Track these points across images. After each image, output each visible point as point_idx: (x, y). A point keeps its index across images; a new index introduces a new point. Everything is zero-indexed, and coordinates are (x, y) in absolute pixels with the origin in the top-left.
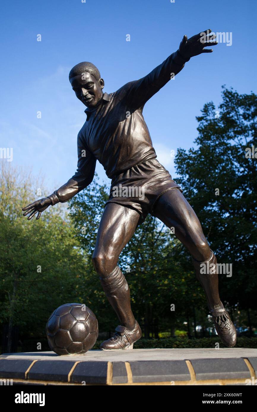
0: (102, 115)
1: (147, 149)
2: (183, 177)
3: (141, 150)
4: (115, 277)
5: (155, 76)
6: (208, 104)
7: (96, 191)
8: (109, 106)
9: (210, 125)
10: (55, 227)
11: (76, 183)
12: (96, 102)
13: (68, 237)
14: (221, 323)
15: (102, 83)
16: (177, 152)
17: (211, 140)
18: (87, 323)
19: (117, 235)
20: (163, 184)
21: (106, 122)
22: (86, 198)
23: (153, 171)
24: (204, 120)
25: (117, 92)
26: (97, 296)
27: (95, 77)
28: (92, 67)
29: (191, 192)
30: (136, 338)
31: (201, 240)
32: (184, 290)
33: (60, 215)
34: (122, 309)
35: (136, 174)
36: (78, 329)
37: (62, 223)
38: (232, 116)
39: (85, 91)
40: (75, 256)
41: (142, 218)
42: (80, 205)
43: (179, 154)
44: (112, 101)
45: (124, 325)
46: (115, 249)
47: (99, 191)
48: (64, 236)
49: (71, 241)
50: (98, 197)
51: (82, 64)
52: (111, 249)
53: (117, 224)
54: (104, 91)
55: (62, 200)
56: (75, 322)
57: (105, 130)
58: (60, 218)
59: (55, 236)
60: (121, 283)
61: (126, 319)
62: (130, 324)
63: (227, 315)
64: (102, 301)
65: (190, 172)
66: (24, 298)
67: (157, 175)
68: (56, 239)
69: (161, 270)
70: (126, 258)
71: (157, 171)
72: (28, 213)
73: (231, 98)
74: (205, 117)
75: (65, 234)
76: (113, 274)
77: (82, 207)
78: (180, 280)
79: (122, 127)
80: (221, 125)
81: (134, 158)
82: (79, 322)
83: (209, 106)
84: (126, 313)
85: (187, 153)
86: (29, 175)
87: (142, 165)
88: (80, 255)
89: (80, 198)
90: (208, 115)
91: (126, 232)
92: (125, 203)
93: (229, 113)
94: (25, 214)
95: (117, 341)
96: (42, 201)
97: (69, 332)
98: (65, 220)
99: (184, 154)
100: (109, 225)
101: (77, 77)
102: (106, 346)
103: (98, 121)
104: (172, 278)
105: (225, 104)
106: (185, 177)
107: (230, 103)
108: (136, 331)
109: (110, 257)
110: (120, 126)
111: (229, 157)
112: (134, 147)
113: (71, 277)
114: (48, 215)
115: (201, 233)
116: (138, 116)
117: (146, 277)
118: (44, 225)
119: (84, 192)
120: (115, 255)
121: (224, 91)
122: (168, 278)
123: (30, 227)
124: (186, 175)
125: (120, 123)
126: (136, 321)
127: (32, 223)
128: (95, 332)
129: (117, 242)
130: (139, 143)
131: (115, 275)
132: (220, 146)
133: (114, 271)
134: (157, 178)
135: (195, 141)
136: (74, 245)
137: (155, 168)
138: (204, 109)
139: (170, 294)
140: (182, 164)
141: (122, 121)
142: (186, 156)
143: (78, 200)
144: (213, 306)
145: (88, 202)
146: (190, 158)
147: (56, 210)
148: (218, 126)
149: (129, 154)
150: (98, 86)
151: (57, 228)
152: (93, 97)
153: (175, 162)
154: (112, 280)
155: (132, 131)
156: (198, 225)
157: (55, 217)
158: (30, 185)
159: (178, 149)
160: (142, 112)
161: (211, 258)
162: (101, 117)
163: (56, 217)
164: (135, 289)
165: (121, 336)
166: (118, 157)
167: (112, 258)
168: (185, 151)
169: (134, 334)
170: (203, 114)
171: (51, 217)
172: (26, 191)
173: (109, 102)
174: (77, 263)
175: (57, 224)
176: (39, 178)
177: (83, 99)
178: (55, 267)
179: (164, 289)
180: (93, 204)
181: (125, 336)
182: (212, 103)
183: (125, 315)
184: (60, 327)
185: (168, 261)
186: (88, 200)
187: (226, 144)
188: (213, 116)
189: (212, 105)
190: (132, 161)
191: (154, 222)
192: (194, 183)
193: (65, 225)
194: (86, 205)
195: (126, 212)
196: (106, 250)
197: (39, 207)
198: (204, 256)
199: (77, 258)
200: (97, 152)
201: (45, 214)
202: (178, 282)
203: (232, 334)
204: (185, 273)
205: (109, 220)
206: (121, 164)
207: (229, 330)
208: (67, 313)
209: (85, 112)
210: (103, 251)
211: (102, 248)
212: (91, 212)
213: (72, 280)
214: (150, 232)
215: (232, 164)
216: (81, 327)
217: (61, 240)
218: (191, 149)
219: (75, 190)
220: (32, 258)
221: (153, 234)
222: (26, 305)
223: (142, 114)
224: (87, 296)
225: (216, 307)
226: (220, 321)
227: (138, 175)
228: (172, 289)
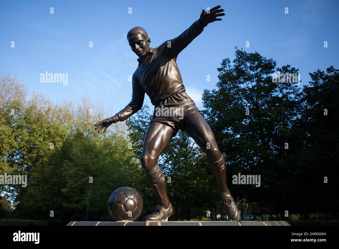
0: (149, 62)
1: (179, 85)
2: (208, 110)
3: (175, 86)
4: (155, 171)
5: (184, 36)
6: (225, 60)
7: (147, 119)
8: (153, 56)
9: (227, 73)
10: (120, 144)
11: (131, 108)
12: (145, 53)
13: (128, 151)
14: (228, 204)
15: (149, 41)
16: (204, 92)
17: (228, 84)
18: (135, 199)
19: (157, 143)
20: (189, 109)
21: (151, 67)
22: (140, 123)
23: (182, 100)
24: (223, 70)
25: (159, 47)
26: (147, 191)
27: (144, 37)
28: (143, 30)
29: (213, 120)
30: (170, 214)
31: (214, 147)
32: (208, 188)
33: (123, 136)
34: (160, 194)
35: (171, 102)
36: (129, 203)
37: (124, 141)
38: (242, 68)
39: (137, 46)
40: (133, 164)
41: (175, 132)
42: (136, 128)
43: (205, 93)
44: (155, 53)
45: (162, 205)
46: (156, 153)
47: (149, 118)
48: (126, 151)
49: (130, 154)
50: (149, 123)
51: (136, 28)
52: (153, 152)
53: (158, 136)
54: (150, 46)
55: (121, 119)
56: (127, 199)
57: (150, 72)
58: (123, 138)
59: (119, 150)
60: (160, 175)
61: (163, 201)
62: (166, 204)
63: (232, 199)
64: (151, 194)
65: (213, 106)
66: (97, 192)
67: (185, 103)
68: (120, 153)
69: (191, 174)
70: (167, 166)
71: (185, 100)
72: (98, 128)
73: (241, 55)
74: (224, 68)
75: (126, 149)
76: (155, 170)
77: (137, 129)
78: (205, 181)
79: (162, 70)
80: (235, 74)
81: (170, 91)
82: (130, 199)
83: (226, 61)
84: (163, 196)
85: (211, 92)
86: (102, 108)
87: (175, 96)
88: (137, 163)
89: (136, 123)
90: (225, 67)
91: (164, 141)
92: (163, 122)
93: (240, 66)
94: (96, 128)
95: (157, 216)
96: (107, 120)
97: (122, 206)
98: (126, 139)
99: (209, 93)
100: (153, 136)
101: (132, 37)
102: (149, 219)
103: (146, 66)
104: (199, 179)
105: (237, 59)
106: (210, 109)
107: (241, 59)
108: (170, 209)
109: (153, 158)
110: (161, 70)
111: (240, 96)
112: (170, 84)
113: (129, 178)
114: (115, 135)
115: (214, 142)
116: (173, 63)
117: (181, 178)
118: (111, 143)
119: (139, 119)
120: (156, 157)
121: (237, 51)
122: (196, 179)
123: (102, 143)
124: (210, 108)
125: (160, 67)
126: (170, 203)
127: (103, 141)
128: (141, 206)
129: (157, 147)
130: (173, 81)
131: (156, 170)
132: (233, 88)
133: (155, 167)
134: (185, 105)
135: (216, 85)
136: (132, 156)
137: (184, 98)
138: (222, 63)
139: (198, 190)
140: (207, 101)
141: (162, 66)
142: (210, 95)
143: (135, 124)
144: (223, 192)
145: (142, 126)
146: (213, 96)
147: (120, 132)
148: (232, 74)
149: (166, 88)
150: (146, 43)
151: (121, 145)
152: (143, 50)
153: (202, 99)
154: (154, 173)
155: (169, 73)
156: (213, 136)
157: (119, 137)
158: (103, 115)
159: (204, 90)
160: (176, 61)
161: (221, 159)
162: (148, 64)
163: (121, 137)
164: (173, 186)
165: (160, 212)
166: (159, 90)
167: (154, 158)
168: (209, 92)
169: (169, 211)
170: (222, 66)
171: (117, 137)
172: (100, 119)
173: (153, 53)
174: (134, 169)
175: (121, 142)
176: (109, 110)
177: (136, 51)
178: (118, 171)
179: (194, 187)
180: (145, 127)
181: (162, 212)
182: (228, 59)
183: (162, 198)
184: (117, 202)
185: (197, 168)
186: (142, 125)
187: (238, 87)
188: (229, 68)
189: (228, 60)
190: (169, 93)
191: (188, 140)
192: (215, 113)
193: (126, 143)
194: (141, 128)
195: (164, 128)
196: (150, 153)
197: (106, 124)
198: (216, 157)
199: (134, 166)
200: (145, 87)
201: (113, 135)
202: (204, 182)
203: (235, 211)
204: (208, 176)
205: (152, 132)
206: (161, 95)
207: (233, 209)
208: (122, 193)
209: (138, 60)
210: (148, 154)
211: (147, 152)
212: (144, 133)
213: (131, 180)
214: (185, 147)
215: (242, 101)
216: (131, 202)
217: (123, 153)
218: (213, 90)
219: (130, 113)
220: (103, 164)
221: (186, 149)
222: (98, 197)
223: (176, 62)
224: (140, 191)
225: (224, 193)
226: (227, 203)
227: (173, 103)
228: (199, 187)
